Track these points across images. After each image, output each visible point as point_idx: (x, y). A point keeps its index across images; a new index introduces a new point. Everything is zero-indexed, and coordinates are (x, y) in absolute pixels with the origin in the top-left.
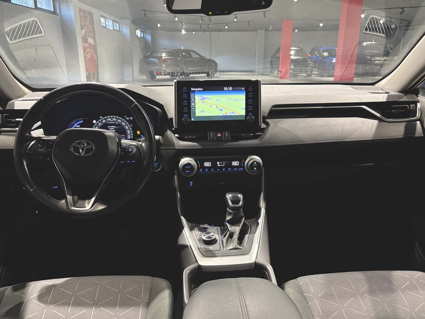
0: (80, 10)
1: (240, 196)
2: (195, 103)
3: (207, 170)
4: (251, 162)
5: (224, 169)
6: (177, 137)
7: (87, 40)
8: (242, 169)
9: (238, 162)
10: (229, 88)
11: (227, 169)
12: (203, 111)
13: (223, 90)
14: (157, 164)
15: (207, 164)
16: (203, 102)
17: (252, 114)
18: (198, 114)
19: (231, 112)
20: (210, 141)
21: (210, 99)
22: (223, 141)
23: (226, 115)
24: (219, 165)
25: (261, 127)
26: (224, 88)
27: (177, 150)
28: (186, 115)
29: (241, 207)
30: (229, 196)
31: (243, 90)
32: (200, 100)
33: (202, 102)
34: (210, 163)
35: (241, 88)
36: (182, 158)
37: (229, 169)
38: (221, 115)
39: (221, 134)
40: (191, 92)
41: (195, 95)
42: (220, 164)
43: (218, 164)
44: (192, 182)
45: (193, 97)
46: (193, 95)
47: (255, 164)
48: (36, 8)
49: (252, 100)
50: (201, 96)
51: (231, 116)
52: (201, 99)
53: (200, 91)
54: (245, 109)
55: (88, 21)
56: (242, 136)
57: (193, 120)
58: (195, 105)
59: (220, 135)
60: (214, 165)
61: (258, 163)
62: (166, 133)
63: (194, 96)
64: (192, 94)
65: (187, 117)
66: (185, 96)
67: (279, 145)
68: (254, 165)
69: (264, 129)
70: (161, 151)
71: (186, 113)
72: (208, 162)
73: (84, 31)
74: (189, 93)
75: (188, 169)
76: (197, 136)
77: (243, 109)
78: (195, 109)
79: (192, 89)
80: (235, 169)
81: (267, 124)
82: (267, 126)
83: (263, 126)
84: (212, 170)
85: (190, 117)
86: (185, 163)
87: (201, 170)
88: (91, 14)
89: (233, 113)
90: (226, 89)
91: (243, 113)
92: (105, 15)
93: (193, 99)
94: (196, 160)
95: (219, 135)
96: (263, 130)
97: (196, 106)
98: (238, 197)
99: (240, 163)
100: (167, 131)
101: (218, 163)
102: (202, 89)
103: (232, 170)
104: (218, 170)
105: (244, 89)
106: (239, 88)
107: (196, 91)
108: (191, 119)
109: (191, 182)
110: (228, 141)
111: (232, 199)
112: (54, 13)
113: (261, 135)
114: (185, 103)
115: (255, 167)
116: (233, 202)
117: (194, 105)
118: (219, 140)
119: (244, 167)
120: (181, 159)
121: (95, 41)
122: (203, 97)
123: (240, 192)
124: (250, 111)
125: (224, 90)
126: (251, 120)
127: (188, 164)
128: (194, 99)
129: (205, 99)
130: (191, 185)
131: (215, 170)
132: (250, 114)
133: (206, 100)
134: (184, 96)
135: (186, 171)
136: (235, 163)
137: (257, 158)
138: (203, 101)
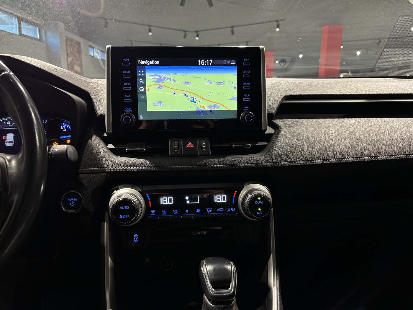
0: (67, 39)
1: (230, 267)
2: (145, 87)
3: (164, 212)
4: (251, 196)
5: (198, 211)
6: (111, 150)
7: (74, 67)
8: (233, 210)
9: (225, 196)
10: (208, 61)
11: (203, 211)
12: (161, 102)
13: (197, 64)
14: (76, 199)
15: (166, 201)
16: (161, 86)
17: (249, 108)
18: (151, 107)
19: (212, 104)
20: (172, 156)
21: (174, 80)
22: (196, 156)
23: (202, 109)
24: (188, 202)
25: (266, 133)
26: (199, 61)
27: (107, 172)
28: (129, 110)
29: (232, 296)
30: (207, 269)
31: (233, 65)
32: (154, 81)
33: (157, 86)
34: (172, 198)
35: (229, 62)
36: (117, 189)
37: (209, 210)
38: (194, 109)
39: (193, 144)
40: (137, 67)
41: (144, 73)
42: (190, 200)
43: (187, 200)
44: (137, 236)
45: (141, 76)
46: (141, 73)
47: (259, 201)
48: (20, 34)
49: (249, 84)
50: (157, 75)
51: (211, 111)
52: (156, 80)
53: (154, 65)
54: (236, 99)
55: (75, 49)
56: (232, 147)
57: (141, 117)
58: (145, 91)
59: (192, 146)
60: (179, 203)
61: (264, 198)
62: (90, 141)
63: (143, 75)
64: (140, 71)
65: (130, 112)
66: (127, 74)
67: (302, 163)
68: (257, 203)
69: (271, 135)
70: (81, 175)
71: (128, 105)
72: (167, 196)
73: (70, 59)
74: (134, 69)
75: (124, 212)
76: (148, 147)
77: (233, 99)
78: (145, 99)
79: (140, 62)
80: (220, 209)
81: (277, 128)
82: (275, 130)
83: (270, 130)
84: (176, 212)
85: (136, 113)
86: (121, 198)
87: (153, 212)
88: (79, 44)
89: (215, 106)
90: (202, 62)
91: (233, 106)
92: (93, 45)
93: (141, 81)
94: (142, 193)
95: (190, 145)
96: (269, 138)
97: (147, 93)
98: (227, 270)
99: (230, 199)
100: (91, 137)
101: (187, 198)
102: (158, 62)
103: (214, 211)
104: (187, 211)
105: (234, 63)
106: (227, 63)
107: (146, 65)
108: (137, 117)
109: (135, 236)
110: (207, 156)
111: (212, 277)
112: (40, 40)
113: (265, 145)
114: (127, 86)
115: (259, 206)
116: (216, 285)
117: (143, 90)
118: (191, 154)
119: (236, 205)
120: (115, 191)
121: (81, 68)
122: (159, 76)
123: (229, 258)
124: (246, 104)
125: (199, 65)
126: (249, 118)
127: (126, 202)
128: (144, 80)
129: (164, 79)
130: (135, 241)
131: (182, 211)
132: (247, 108)
133: (166, 83)
134: (125, 74)
135: (121, 217)
136: (220, 198)
137: (261, 189)
138: (161, 83)
